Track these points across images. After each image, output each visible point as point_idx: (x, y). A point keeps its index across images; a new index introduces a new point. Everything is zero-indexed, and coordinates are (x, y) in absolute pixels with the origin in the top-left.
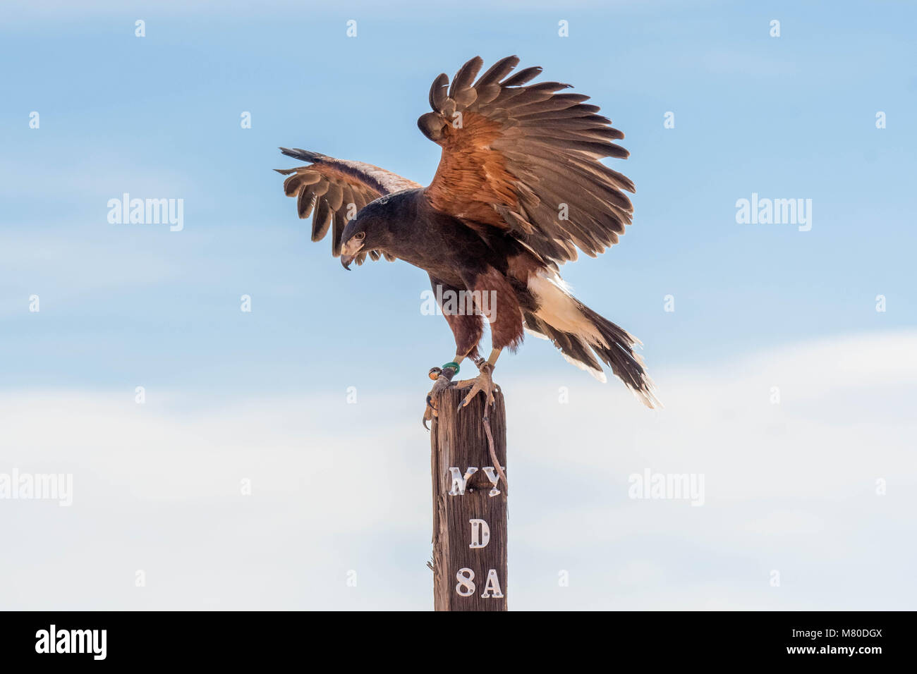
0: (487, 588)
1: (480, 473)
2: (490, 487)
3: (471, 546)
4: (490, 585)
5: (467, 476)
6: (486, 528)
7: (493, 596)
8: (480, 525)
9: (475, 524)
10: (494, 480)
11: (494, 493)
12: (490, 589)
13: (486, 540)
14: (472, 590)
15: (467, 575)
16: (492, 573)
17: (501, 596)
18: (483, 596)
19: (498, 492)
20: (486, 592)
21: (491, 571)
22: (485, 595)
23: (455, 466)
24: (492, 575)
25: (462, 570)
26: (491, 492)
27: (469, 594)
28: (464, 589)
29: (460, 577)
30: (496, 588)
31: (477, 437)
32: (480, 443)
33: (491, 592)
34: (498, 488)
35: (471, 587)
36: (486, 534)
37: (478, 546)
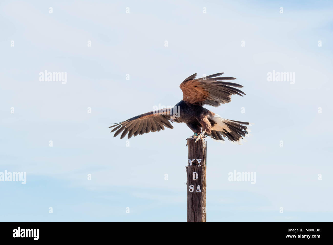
0: (197, 190)
1: (196, 160)
2: (199, 164)
3: (193, 179)
4: (198, 189)
5: (192, 161)
6: (197, 175)
7: (199, 192)
8: (196, 174)
9: (194, 173)
10: (199, 162)
11: (199, 166)
12: (198, 190)
13: (197, 178)
14: (193, 190)
15: (192, 186)
16: (199, 186)
17: (201, 192)
18: (196, 192)
19: (200, 165)
20: (197, 191)
21: (198, 185)
22: (197, 192)
23: (190, 159)
24: (199, 187)
25: (191, 185)
26: (199, 165)
27: (192, 191)
28: (191, 190)
29: (190, 187)
30: (200, 190)
31: (195, 151)
32: (196, 153)
33: (198, 191)
34: (201, 164)
35: (193, 189)
36: (197, 176)
37: (195, 179)
